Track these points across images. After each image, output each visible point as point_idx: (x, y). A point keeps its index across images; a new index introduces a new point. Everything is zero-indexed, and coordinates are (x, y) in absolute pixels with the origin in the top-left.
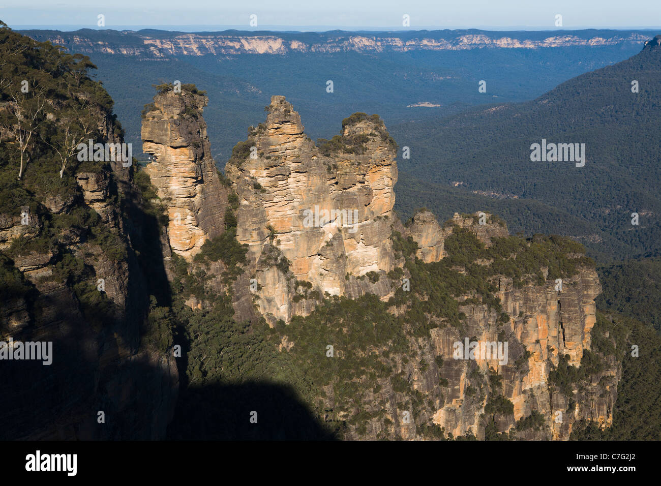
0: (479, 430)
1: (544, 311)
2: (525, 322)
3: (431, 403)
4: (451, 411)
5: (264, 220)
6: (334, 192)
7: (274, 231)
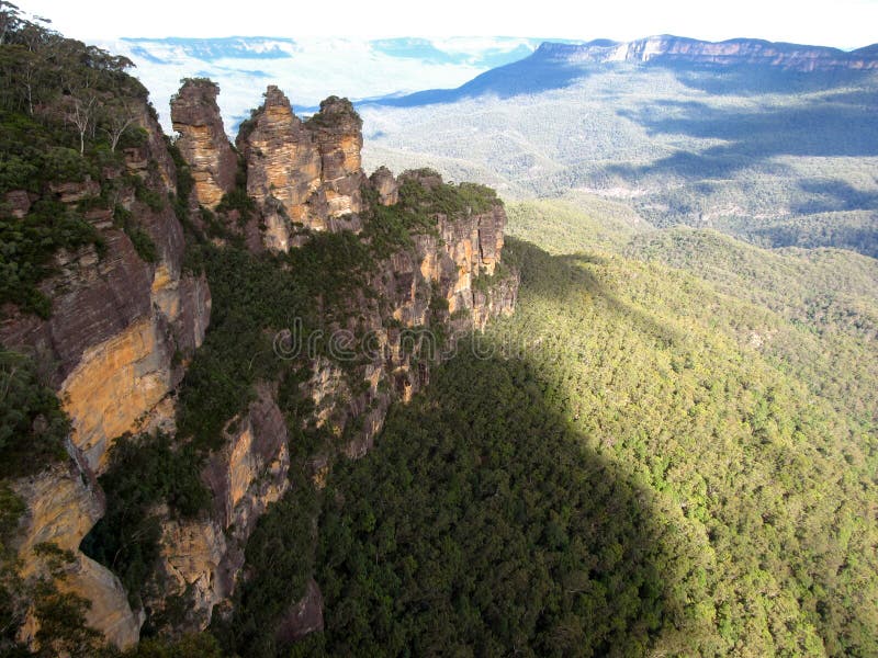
0: (425, 321)
1: (469, 238)
2: (456, 246)
3: (392, 305)
4: (405, 310)
5: (266, 178)
6: (316, 156)
7: (273, 187)
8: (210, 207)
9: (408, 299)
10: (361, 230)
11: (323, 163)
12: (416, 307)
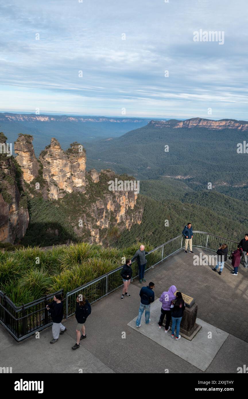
0: (108, 226)
2: (120, 198)
3: (96, 220)
4: (101, 222)
5: (50, 172)
6: (69, 164)
7: (53, 175)
8: (29, 182)
9: (102, 218)
10: (85, 192)
11: (72, 167)
12: (105, 221)
